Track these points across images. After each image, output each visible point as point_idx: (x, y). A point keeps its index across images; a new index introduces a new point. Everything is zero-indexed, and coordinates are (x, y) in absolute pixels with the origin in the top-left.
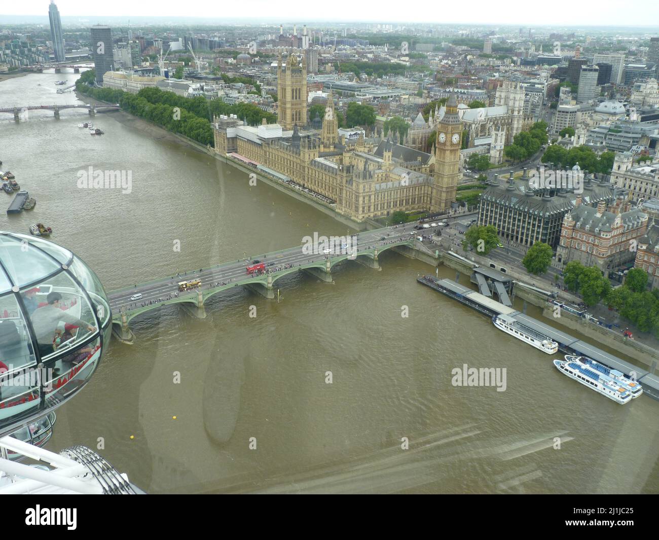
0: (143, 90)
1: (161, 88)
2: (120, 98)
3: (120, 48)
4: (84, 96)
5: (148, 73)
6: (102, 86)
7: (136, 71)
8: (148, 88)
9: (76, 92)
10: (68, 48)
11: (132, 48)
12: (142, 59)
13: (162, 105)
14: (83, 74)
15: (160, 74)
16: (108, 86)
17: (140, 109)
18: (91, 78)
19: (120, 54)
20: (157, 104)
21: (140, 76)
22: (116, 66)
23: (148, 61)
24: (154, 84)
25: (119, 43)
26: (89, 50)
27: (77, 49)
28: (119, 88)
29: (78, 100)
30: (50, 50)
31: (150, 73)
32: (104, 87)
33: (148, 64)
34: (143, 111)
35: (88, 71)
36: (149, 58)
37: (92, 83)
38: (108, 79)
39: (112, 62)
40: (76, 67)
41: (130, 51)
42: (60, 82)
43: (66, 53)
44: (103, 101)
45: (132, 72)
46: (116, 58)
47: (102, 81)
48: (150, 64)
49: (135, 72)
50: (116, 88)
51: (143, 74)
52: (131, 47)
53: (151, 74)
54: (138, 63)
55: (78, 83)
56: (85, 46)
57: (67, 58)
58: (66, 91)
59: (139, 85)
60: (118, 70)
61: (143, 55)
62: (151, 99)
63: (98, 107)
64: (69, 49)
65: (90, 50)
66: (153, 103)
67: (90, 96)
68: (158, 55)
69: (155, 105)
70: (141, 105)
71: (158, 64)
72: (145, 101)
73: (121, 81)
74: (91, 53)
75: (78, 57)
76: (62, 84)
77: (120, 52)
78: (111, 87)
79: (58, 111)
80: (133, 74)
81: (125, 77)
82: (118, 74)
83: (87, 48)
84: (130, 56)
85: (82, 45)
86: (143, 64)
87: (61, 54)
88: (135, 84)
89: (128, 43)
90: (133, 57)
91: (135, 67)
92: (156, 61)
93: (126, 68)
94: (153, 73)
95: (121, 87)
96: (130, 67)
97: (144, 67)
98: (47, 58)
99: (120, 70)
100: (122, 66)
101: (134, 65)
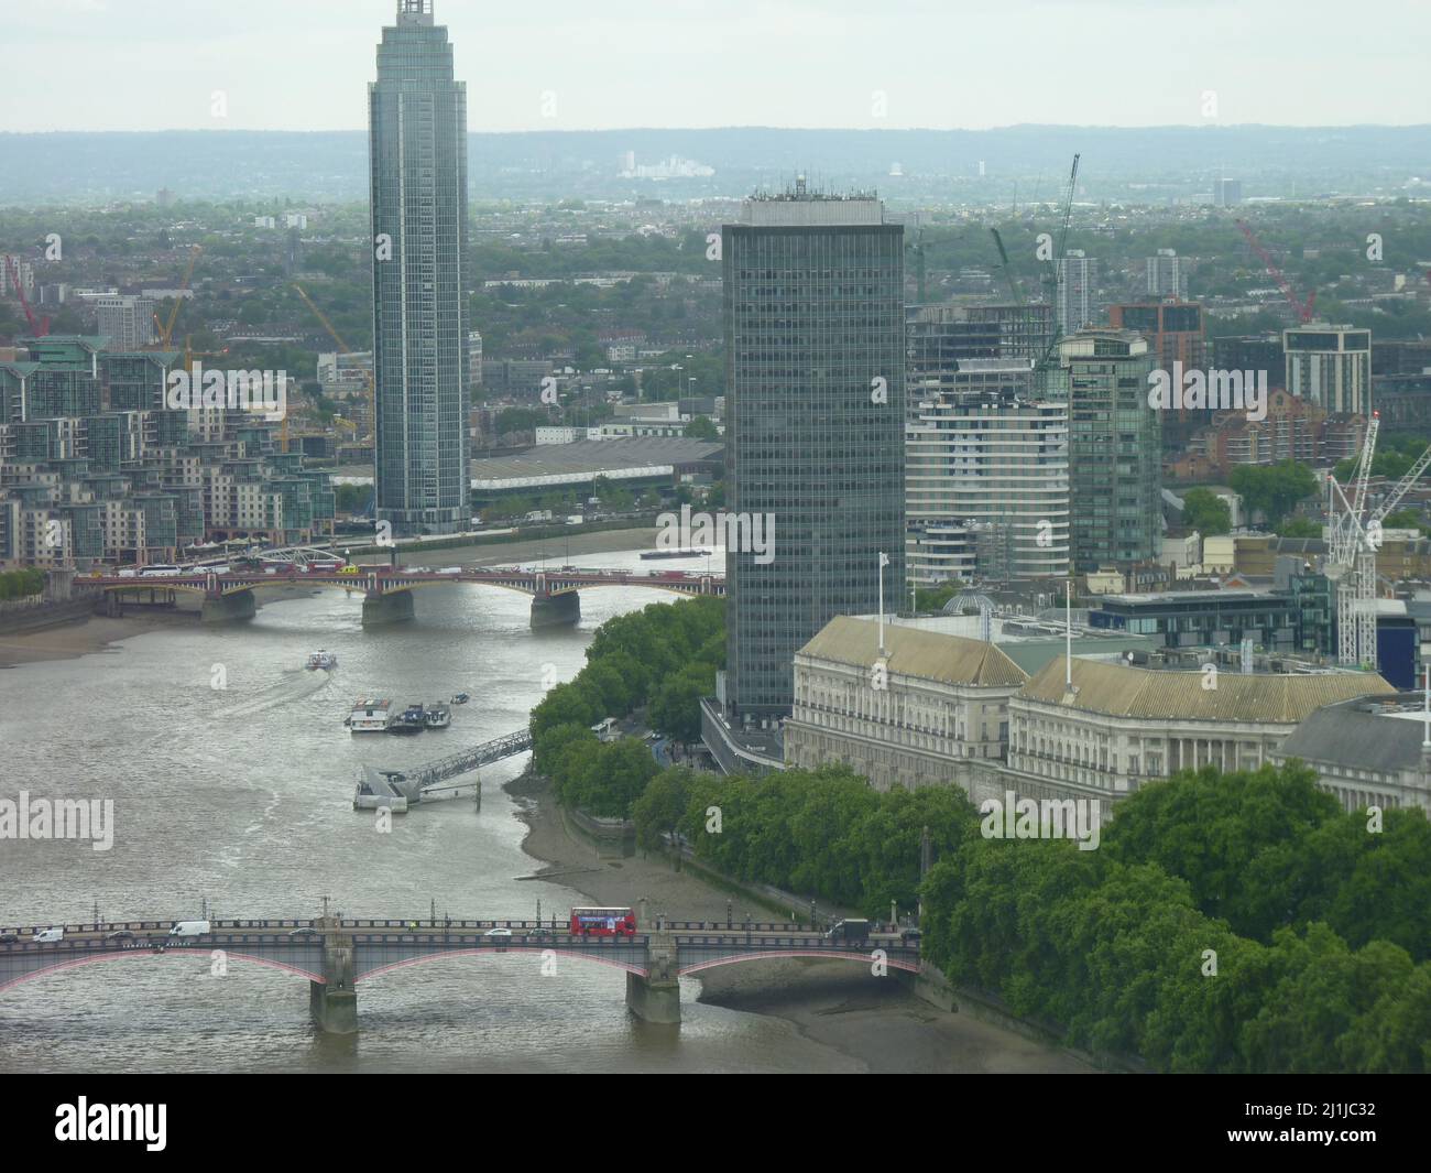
0: (1157, 795)
1: (1331, 780)
2: (932, 873)
3: (973, 404)
4: (600, 839)
5: (1221, 640)
6: (775, 751)
7: (1109, 615)
8: (1209, 774)
9: (532, 804)
10: (501, 406)
11: (1084, 405)
12: (1168, 510)
13: (1337, 950)
14: (618, 637)
15: (1329, 644)
16: (834, 757)
17: (1121, 981)
18: (677, 681)
19: (965, 458)
20: (1286, 932)
21: (1140, 661)
22: (923, 574)
23: (1222, 528)
24: (1269, 742)
25: (968, 367)
26: (690, 431)
27: (580, 421)
28: (932, 779)
29: (540, 876)
30: (343, 431)
31: (1236, 638)
32: (796, 757)
33: (1220, 551)
34: (1146, 1000)
35: (657, 613)
36: (1230, 499)
37: (685, 728)
38: (837, 691)
39: (892, 527)
40: (551, 578)
41: (1059, 435)
42: (398, 709)
43: (479, 452)
44: (774, 894)
45: (1071, 625)
46: (924, 498)
47: (778, 704)
48: (1241, 550)
49: (1095, 620)
50: (907, 772)
51: (1173, 640)
52: (1079, 393)
53: (1248, 648)
54: (1131, 545)
55: (556, 715)
56: (658, 389)
57: (480, 500)
58: (440, 790)
59: (1122, 752)
60: (933, 603)
61: (1182, 469)
62: (1232, 887)
63: (720, 947)
64: (506, 423)
65: (700, 430)
66: (1256, 927)
67: (656, 847)
68: (1321, 475)
69: (1269, 943)
70: (1123, 943)
71: (1323, 549)
72: (1175, 903)
73: (952, 704)
74: (699, 450)
75: (583, 490)
76: (412, 725)
77: (965, 440)
78: (858, 763)
79: (348, 977)
80: (1078, 646)
81: (993, 670)
82: (938, 639)
83: (672, 413)
84: (1057, 477)
85: (628, 388)
86: (1176, 552)
87: (431, 460)
88: (1093, 744)
89: (1048, 364)
90: (1085, 492)
91: (1099, 582)
92: (1302, 531)
93: (1012, 593)
94: (1267, 639)
95: (948, 766)
96: (1047, 585)
97: (1186, 584)
98: (304, 495)
99: (959, 602)
100: (977, 566)
101: (1085, 563)
